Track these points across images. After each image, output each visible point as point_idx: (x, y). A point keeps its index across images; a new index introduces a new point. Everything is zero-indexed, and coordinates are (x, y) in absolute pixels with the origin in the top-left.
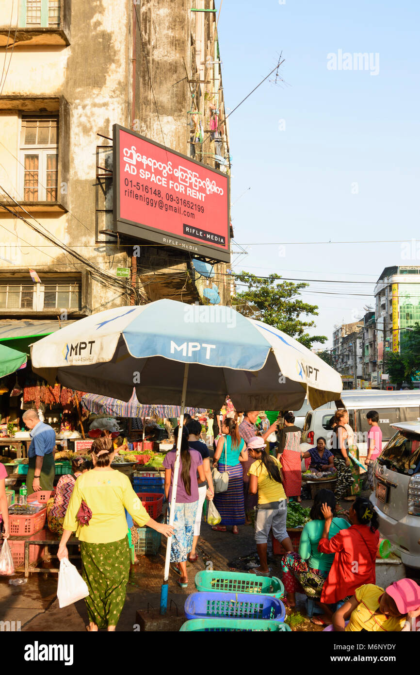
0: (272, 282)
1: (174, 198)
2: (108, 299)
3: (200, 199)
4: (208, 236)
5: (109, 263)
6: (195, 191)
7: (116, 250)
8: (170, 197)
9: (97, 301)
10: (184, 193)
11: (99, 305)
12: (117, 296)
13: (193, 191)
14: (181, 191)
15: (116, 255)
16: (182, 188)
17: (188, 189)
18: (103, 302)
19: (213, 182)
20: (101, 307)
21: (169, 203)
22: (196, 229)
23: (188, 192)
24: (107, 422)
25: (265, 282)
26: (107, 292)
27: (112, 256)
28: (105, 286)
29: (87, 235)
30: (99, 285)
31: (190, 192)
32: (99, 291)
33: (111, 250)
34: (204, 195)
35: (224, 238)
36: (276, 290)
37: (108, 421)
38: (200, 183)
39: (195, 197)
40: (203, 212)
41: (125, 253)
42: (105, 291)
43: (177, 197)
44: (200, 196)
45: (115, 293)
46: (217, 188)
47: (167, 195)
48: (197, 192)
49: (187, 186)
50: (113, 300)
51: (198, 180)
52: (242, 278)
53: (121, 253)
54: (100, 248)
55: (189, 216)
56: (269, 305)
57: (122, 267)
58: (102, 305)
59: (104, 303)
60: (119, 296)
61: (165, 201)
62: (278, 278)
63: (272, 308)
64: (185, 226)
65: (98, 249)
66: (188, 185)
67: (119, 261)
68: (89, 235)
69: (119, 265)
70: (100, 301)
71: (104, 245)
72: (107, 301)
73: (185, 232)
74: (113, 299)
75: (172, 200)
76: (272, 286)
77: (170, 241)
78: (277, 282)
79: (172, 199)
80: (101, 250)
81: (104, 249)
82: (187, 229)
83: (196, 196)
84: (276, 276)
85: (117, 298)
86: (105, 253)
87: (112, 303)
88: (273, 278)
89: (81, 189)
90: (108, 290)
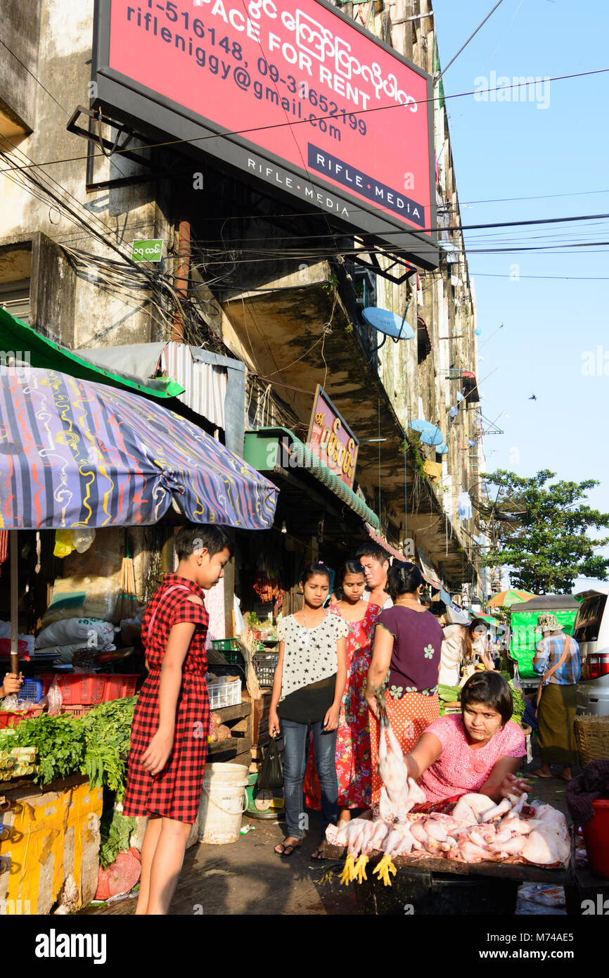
0: (542, 483)
1: (282, 75)
2: (110, 320)
3: (356, 102)
4: (379, 192)
5: (116, 232)
6: (343, 81)
7: (131, 202)
8: (269, 68)
9: (86, 328)
10: (310, 73)
11: (90, 337)
12: (132, 309)
13: (336, 77)
14: (301, 67)
15: (132, 212)
16: (305, 60)
17: (322, 68)
18: (99, 328)
19: (391, 76)
20: (94, 342)
21: (266, 82)
22: (345, 166)
23: (322, 76)
24: (77, 629)
25: (532, 482)
26: (108, 302)
27: (123, 216)
28: (105, 289)
29: (70, 178)
30: (93, 287)
31: (329, 78)
32: (92, 302)
33: (121, 202)
34: (366, 97)
35: (421, 210)
36: (548, 492)
37: (83, 625)
38: (354, 66)
39: (343, 94)
40: (364, 134)
41: (154, 203)
42: (104, 302)
43: (289, 77)
44: (356, 96)
45: (127, 304)
46: (401, 92)
47: (262, 62)
48: (348, 85)
49: (319, 62)
50: (123, 320)
51: (351, 59)
52: (495, 479)
53: (144, 204)
54: (97, 201)
55: (325, 131)
56: (539, 515)
57: (146, 237)
58: (97, 336)
59: (102, 331)
60: (138, 309)
61: (255, 75)
62: (550, 475)
63: (543, 520)
64: (313, 150)
65: (92, 203)
66: (322, 59)
67: (139, 225)
68: (75, 177)
69: (139, 234)
70: (91, 326)
71: (107, 192)
72: (108, 325)
73: (312, 162)
74: (121, 318)
75: (275, 78)
76: (543, 488)
77: (268, 171)
78: (549, 482)
79: (277, 75)
80: (99, 205)
81: (107, 202)
82: (320, 159)
83: (345, 91)
84: (549, 473)
85: (132, 314)
86: (107, 211)
87: (121, 330)
88: (545, 475)
89: (62, 77)
90: (110, 298)
